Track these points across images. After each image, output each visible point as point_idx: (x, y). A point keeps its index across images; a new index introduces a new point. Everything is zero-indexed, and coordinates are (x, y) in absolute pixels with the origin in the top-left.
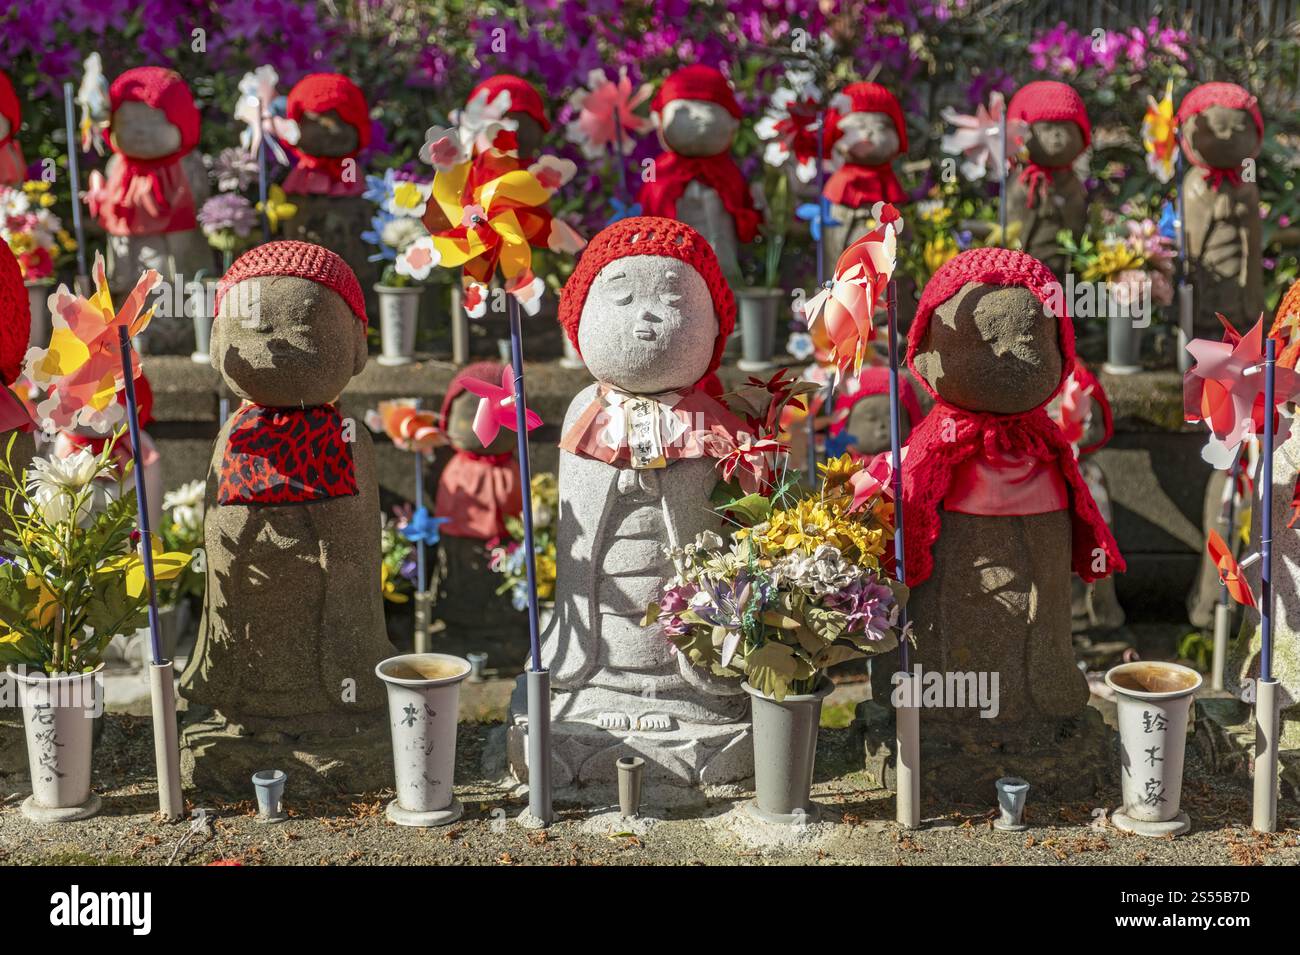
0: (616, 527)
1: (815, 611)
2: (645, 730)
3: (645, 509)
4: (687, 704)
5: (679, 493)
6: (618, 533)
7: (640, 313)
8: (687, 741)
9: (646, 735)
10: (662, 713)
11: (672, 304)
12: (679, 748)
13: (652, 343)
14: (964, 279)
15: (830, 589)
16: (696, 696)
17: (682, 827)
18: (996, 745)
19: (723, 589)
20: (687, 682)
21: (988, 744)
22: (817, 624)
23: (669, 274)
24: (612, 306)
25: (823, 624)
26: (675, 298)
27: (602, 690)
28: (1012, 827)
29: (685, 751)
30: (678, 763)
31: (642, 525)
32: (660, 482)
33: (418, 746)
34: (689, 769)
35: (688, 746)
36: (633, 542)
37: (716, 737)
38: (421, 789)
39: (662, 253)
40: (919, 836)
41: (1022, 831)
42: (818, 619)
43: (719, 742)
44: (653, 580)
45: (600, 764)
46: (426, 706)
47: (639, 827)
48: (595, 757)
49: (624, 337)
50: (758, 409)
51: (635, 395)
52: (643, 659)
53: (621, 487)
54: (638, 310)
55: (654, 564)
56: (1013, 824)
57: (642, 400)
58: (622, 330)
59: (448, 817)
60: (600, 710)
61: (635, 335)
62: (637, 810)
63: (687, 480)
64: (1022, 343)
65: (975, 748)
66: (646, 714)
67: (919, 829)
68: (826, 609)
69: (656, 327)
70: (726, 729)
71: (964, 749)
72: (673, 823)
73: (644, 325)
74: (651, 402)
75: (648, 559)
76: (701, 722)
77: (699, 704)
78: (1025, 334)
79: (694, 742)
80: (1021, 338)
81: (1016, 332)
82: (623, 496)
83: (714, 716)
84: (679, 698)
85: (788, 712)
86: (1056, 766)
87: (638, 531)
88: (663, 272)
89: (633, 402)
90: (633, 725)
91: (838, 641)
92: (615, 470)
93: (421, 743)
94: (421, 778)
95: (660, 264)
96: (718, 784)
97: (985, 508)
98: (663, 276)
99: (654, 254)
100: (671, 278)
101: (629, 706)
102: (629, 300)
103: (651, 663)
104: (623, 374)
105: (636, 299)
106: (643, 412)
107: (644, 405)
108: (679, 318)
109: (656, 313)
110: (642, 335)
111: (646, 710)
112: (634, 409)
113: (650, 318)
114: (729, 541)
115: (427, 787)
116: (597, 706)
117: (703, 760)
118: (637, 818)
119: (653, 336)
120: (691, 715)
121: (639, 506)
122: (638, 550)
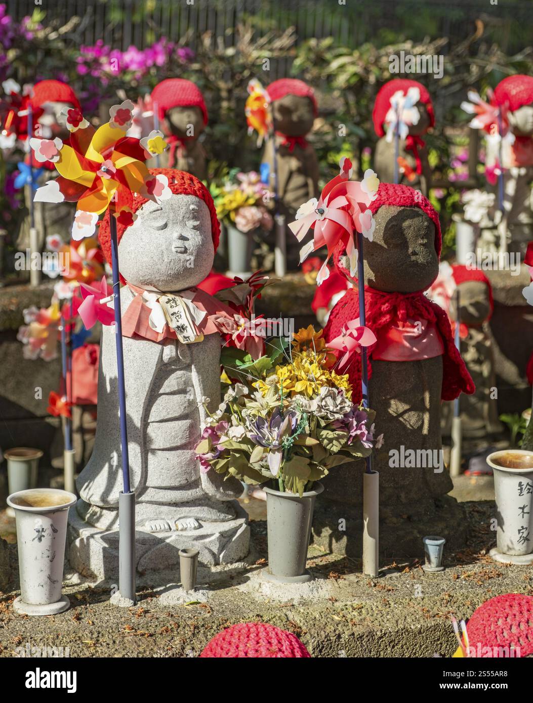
0: (160, 387)
1: (324, 433)
2: (182, 530)
3: (179, 373)
4: (206, 508)
5: (204, 360)
6: (161, 391)
7: (176, 235)
8: (212, 535)
9: (184, 533)
10: (190, 517)
11: (195, 228)
12: (207, 540)
13: (185, 255)
14: (380, 204)
15: (337, 416)
16: (210, 503)
17: (225, 594)
18: (405, 516)
19: (261, 422)
20: (206, 494)
21: (401, 516)
22: (326, 441)
23: (192, 207)
24: (152, 231)
25: (330, 441)
26: (197, 223)
27: (148, 505)
28: (437, 569)
29: (211, 542)
30: (207, 551)
31: (178, 384)
32: (192, 353)
33: (45, 556)
34: (213, 554)
35: (213, 538)
36: (171, 397)
37: (229, 530)
38: (46, 588)
39: (187, 193)
40: (382, 581)
41: (443, 570)
42: (326, 438)
43: (229, 533)
44: (186, 423)
45: (154, 557)
46: (52, 525)
47: (201, 596)
48: (150, 552)
49: (165, 252)
50: (241, 299)
51: (164, 293)
52: (179, 479)
53: (166, 358)
54: (174, 232)
55: (186, 412)
56: (437, 567)
57: (170, 296)
58: (164, 247)
59: (65, 606)
60: (147, 520)
61: (174, 250)
62: (195, 585)
63: (208, 350)
64: (421, 244)
65: (394, 520)
66: (180, 518)
67: (380, 577)
68: (333, 430)
69: (187, 244)
70: (232, 524)
71: (388, 521)
72: (218, 592)
73: (180, 243)
74: (177, 298)
75: (182, 408)
76: (215, 521)
77: (213, 508)
78: (422, 238)
79: (217, 535)
80: (421, 241)
81: (417, 237)
82: (166, 364)
83: (222, 516)
84: (200, 505)
85: (300, 505)
86: (447, 527)
87: (176, 388)
88: (188, 205)
89: (164, 299)
90: (173, 528)
91: (340, 452)
92: (160, 346)
93: (48, 553)
94: (47, 579)
95: (185, 200)
96: (232, 563)
97: (400, 356)
98: (188, 208)
99: (180, 193)
100: (193, 209)
101: (167, 514)
102: (166, 226)
103: (184, 482)
104: (162, 278)
105: (170, 225)
106: (174, 304)
107: (174, 300)
108: (200, 237)
109: (185, 234)
110: (179, 250)
111: (179, 516)
112: (167, 303)
113: (183, 238)
114: (253, 390)
115: (50, 585)
116: (145, 517)
117: (222, 548)
118: (195, 591)
119: (185, 251)
120: (209, 516)
121: (173, 371)
122: (175, 402)
